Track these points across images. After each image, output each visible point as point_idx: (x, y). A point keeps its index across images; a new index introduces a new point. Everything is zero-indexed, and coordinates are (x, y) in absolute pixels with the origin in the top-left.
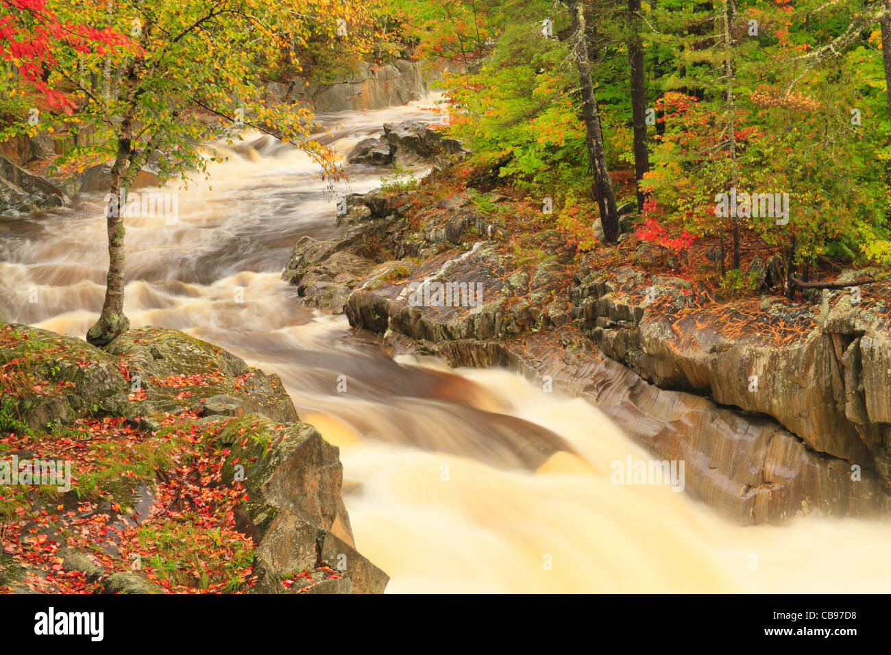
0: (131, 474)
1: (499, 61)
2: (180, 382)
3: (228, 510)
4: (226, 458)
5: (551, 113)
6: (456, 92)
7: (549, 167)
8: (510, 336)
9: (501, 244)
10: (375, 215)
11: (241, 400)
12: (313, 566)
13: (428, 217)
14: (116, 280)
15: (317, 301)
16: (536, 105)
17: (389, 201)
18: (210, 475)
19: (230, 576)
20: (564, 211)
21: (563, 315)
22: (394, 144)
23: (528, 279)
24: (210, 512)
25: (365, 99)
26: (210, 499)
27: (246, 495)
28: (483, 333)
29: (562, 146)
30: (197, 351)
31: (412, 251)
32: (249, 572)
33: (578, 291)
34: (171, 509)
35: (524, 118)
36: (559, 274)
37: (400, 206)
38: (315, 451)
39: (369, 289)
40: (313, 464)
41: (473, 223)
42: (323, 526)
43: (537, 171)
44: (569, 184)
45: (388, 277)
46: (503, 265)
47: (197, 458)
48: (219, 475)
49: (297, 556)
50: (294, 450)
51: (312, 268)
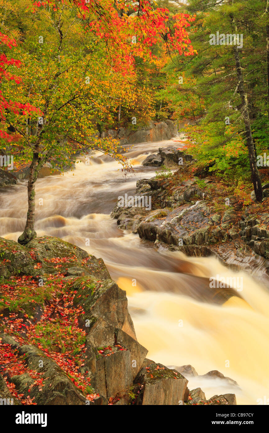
0: (33, 301)
1: (208, 119)
2: (57, 260)
3: (75, 318)
4: (75, 295)
5: (233, 142)
6: (190, 134)
7: (231, 167)
8: (212, 243)
9: (209, 202)
10: (153, 188)
11: (84, 269)
12: (113, 345)
13: (176, 189)
14: (31, 215)
15: (125, 227)
16: (225, 139)
17: (159, 182)
18: (68, 302)
19: (75, 348)
20: (237, 187)
21: (236, 234)
22: (163, 157)
23: (220, 218)
24: (68, 319)
25: (151, 137)
26: (68, 313)
27: (83, 312)
28: (199, 242)
29: (238, 157)
30: (65, 247)
31: (168, 205)
32: (83, 346)
33: (243, 224)
34: (51, 317)
35: (219, 145)
36: (235, 215)
37: (164, 184)
38: (115, 292)
39: (148, 221)
40: (114, 298)
41: (196, 192)
42: (118, 326)
43: (226, 169)
44: (241, 175)
45: (157, 216)
46: (209, 211)
47: (63, 295)
48: (72, 302)
49: (105, 340)
50: (105, 292)
51: (124, 212)
